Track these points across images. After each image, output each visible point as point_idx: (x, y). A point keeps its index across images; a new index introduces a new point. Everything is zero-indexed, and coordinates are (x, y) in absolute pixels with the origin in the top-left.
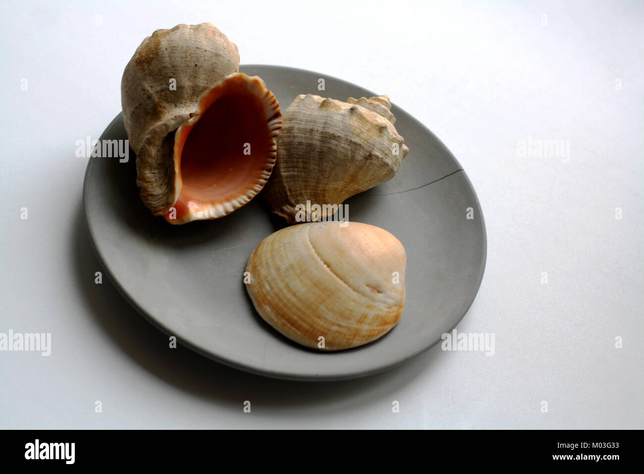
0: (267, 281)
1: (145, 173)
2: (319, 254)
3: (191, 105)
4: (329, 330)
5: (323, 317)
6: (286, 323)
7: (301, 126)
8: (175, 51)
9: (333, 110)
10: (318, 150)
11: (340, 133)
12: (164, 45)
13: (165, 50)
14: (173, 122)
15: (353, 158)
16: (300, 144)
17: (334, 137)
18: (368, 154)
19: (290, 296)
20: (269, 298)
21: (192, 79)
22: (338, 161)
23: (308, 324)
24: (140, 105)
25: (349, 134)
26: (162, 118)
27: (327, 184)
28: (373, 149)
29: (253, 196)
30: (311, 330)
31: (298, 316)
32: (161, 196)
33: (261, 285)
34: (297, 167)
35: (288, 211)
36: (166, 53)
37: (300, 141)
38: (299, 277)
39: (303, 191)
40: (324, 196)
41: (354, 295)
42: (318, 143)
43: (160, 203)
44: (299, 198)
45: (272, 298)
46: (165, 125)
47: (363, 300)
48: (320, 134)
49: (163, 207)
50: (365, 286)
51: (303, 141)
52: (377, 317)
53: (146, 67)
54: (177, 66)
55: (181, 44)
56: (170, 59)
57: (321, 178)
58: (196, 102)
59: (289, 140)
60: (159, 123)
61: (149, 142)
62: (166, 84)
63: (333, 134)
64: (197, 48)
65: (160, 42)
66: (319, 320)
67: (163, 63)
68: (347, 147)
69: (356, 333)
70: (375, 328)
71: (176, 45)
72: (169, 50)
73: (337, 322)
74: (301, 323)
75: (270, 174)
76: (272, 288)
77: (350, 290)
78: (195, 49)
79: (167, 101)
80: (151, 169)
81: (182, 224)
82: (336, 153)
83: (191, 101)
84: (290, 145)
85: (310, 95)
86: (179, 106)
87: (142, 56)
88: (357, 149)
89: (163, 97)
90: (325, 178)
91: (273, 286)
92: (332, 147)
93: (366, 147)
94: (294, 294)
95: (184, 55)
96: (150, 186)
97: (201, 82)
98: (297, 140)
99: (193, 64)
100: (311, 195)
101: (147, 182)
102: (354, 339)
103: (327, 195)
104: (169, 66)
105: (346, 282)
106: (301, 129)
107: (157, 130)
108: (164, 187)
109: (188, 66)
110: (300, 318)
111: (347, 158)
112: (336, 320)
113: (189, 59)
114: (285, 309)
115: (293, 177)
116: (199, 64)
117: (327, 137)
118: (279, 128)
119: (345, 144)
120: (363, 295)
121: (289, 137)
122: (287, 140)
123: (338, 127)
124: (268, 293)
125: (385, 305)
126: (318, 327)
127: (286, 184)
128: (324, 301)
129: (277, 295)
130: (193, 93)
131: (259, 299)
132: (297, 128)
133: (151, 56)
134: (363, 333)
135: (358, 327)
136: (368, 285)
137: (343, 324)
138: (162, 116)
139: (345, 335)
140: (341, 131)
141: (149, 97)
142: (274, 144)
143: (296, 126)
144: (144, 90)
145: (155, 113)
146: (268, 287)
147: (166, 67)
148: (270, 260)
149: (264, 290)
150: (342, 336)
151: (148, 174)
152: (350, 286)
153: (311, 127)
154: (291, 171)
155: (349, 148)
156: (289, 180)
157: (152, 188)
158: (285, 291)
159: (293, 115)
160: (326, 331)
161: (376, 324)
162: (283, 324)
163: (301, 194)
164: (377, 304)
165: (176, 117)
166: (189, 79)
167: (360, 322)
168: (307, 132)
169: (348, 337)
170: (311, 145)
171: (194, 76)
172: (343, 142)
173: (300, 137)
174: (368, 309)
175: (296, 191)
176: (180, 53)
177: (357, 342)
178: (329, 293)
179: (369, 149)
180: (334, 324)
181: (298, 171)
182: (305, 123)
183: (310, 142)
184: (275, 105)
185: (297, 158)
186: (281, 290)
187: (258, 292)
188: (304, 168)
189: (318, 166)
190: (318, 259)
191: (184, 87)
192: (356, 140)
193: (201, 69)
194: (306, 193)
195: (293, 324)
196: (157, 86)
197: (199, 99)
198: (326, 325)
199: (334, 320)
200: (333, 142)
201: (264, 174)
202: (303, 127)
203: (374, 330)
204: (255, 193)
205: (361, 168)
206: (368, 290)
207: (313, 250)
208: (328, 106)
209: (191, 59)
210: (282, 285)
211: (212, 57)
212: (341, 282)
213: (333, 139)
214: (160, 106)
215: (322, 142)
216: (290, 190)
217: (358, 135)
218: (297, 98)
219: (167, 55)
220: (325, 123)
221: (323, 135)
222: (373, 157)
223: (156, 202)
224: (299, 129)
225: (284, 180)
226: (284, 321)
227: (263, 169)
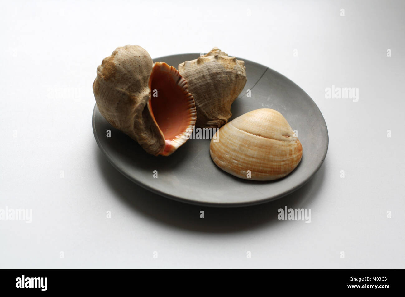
0: (233, 159)
1: (142, 135)
2: (250, 133)
3: (146, 89)
4: (281, 165)
5: (275, 161)
6: (258, 173)
7: (196, 77)
8: (125, 63)
9: (206, 62)
10: (213, 84)
11: (219, 70)
12: (116, 63)
13: (119, 65)
14: (144, 101)
15: (231, 80)
16: (201, 86)
17: (217, 74)
18: (236, 75)
19: (251, 159)
20: (240, 166)
21: (141, 74)
22: (225, 85)
23: (269, 168)
24: (120, 101)
25: (223, 69)
26: (137, 102)
27: (224, 100)
28: (237, 71)
29: (195, 123)
30: (273, 170)
31: (262, 167)
32: (156, 143)
33: (232, 163)
34: (206, 99)
35: (212, 123)
36: (121, 67)
37: (200, 85)
38: (249, 148)
39: (214, 110)
40: (224, 108)
41: (281, 142)
42: (211, 81)
43: (157, 147)
44: (213, 115)
45: (242, 165)
46: (142, 104)
47: (286, 143)
48: (209, 76)
49: (160, 149)
50: (282, 136)
51: (202, 84)
52: (295, 148)
53: (113, 79)
54: (131, 71)
55: (125, 58)
56: (125, 69)
57: (220, 98)
58: (147, 86)
59: (194, 87)
60: (138, 104)
61: (137, 117)
62: (130, 83)
63: (216, 72)
64: (135, 57)
65: (113, 63)
66: (273, 163)
67: (122, 72)
68: (226, 76)
69: (292, 160)
70: (298, 154)
71: (123, 60)
72: (121, 64)
73: (282, 160)
74: (265, 169)
75: (195, 108)
76: (239, 161)
77: (278, 142)
78: (134, 58)
79: (134, 92)
80: (143, 132)
81: (172, 153)
82: (222, 81)
83: (145, 86)
84: (196, 89)
85: (186, 61)
86: (141, 91)
87: (107, 75)
88: (231, 75)
89: (131, 91)
90: (222, 97)
91: (239, 159)
92: (219, 79)
93: (234, 72)
94: (253, 157)
95: (131, 63)
96: (148, 141)
97: (146, 74)
98: (198, 85)
99: (138, 66)
100: (218, 110)
101: (145, 140)
102: (293, 164)
103: (225, 107)
104: (126, 72)
105: (273, 139)
106: (197, 78)
107: (139, 108)
108: (155, 138)
109: (136, 68)
110: (263, 167)
111: (228, 82)
112: (281, 159)
113: (134, 64)
114: (253, 167)
115: (206, 105)
116: (140, 65)
117: (214, 76)
118: (186, 83)
119: (224, 75)
120: (284, 141)
121: (192, 86)
122: (192, 88)
123: (216, 68)
124: (238, 164)
125: (294, 141)
126: (275, 167)
127: (204, 111)
128: (269, 153)
129: (243, 162)
130: (144, 81)
131: (235, 169)
132: (194, 79)
133: (113, 72)
134: (295, 159)
135: (291, 157)
136: (283, 135)
137: (285, 159)
138: (136, 101)
139: (289, 164)
140: (218, 69)
141: (124, 94)
142: (188, 93)
143: (193, 78)
144: (119, 92)
145: (131, 101)
146: (236, 161)
147: (125, 74)
148: (226, 149)
149: (234, 164)
150: (288, 165)
151: (144, 135)
152: (276, 139)
153: (202, 75)
154: (203, 103)
155: (227, 76)
156: (204, 108)
157: (149, 142)
158: (247, 158)
159: (186, 74)
160: (280, 167)
161: (297, 152)
162: (257, 175)
163: (213, 112)
164: (292, 143)
165: (144, 97)
166: (140, 75)
167: (291, 154)
168: (201, 78)
169: (290, 164)
170: (208, 83)
171: (141, 72)
172: (223, 74)
173: (200, 83)
174: (290, 147)
175: (210, 112)
176: (128, 63)
177: (295, 165)
178: (269, 148)
179: (235, 73)
180: (281, 161)
181: (207, 101)
182: (196, 75)
183: (207, 82)
184: (177, 72)
185: (203, 94)
186: (244, 159)
187: (232, 167)
188: (210, 97)
189: (216, 92)
190: (251, 135)
191: (139, 80)
192: (228, 70)
193: (142, 67)
194: (216, 110)
195: (262, 172)
196: (125, 86)
197: (147, 84)
198: (278, 164)
199: (280, 160)
200: (219, 76)
201: (192, 110)
202: (197, 77)
203: (298, 156)
204: (195, 121)
205: (236, 84)
206: (284, 138)
207: (246, 132)
208: (202, 61)
209: (135, 63)
210: (243, 157)
211: (144, 59)
212: (271, 140)
213: (218, 75)
214: (132, 96)
215: (213, 79)
216: (207, 113)
217: (227, 68)
218: (179, 66)
219: (122, 68)
220: (208, 69)
221: (211, 76)
222: (239, 75)
223: (155, 148)
224: (195, 79)
225: (202, 109)
226: (256, 173)
227: (189, 108)
